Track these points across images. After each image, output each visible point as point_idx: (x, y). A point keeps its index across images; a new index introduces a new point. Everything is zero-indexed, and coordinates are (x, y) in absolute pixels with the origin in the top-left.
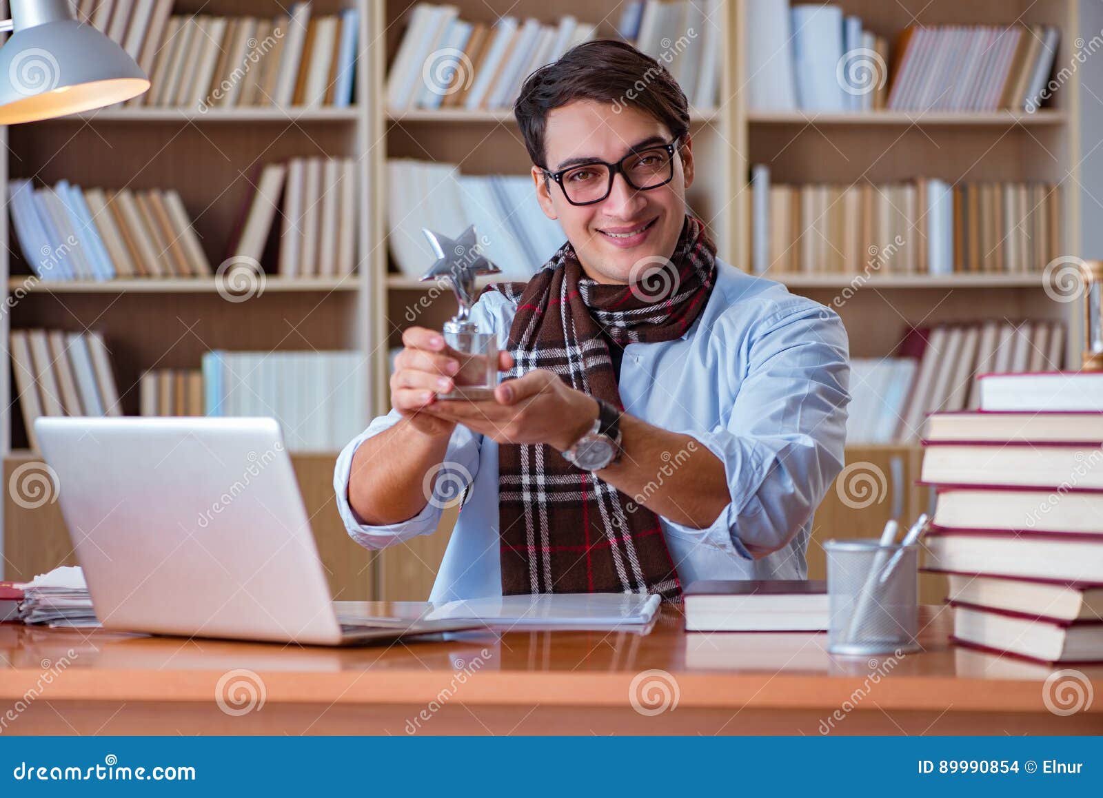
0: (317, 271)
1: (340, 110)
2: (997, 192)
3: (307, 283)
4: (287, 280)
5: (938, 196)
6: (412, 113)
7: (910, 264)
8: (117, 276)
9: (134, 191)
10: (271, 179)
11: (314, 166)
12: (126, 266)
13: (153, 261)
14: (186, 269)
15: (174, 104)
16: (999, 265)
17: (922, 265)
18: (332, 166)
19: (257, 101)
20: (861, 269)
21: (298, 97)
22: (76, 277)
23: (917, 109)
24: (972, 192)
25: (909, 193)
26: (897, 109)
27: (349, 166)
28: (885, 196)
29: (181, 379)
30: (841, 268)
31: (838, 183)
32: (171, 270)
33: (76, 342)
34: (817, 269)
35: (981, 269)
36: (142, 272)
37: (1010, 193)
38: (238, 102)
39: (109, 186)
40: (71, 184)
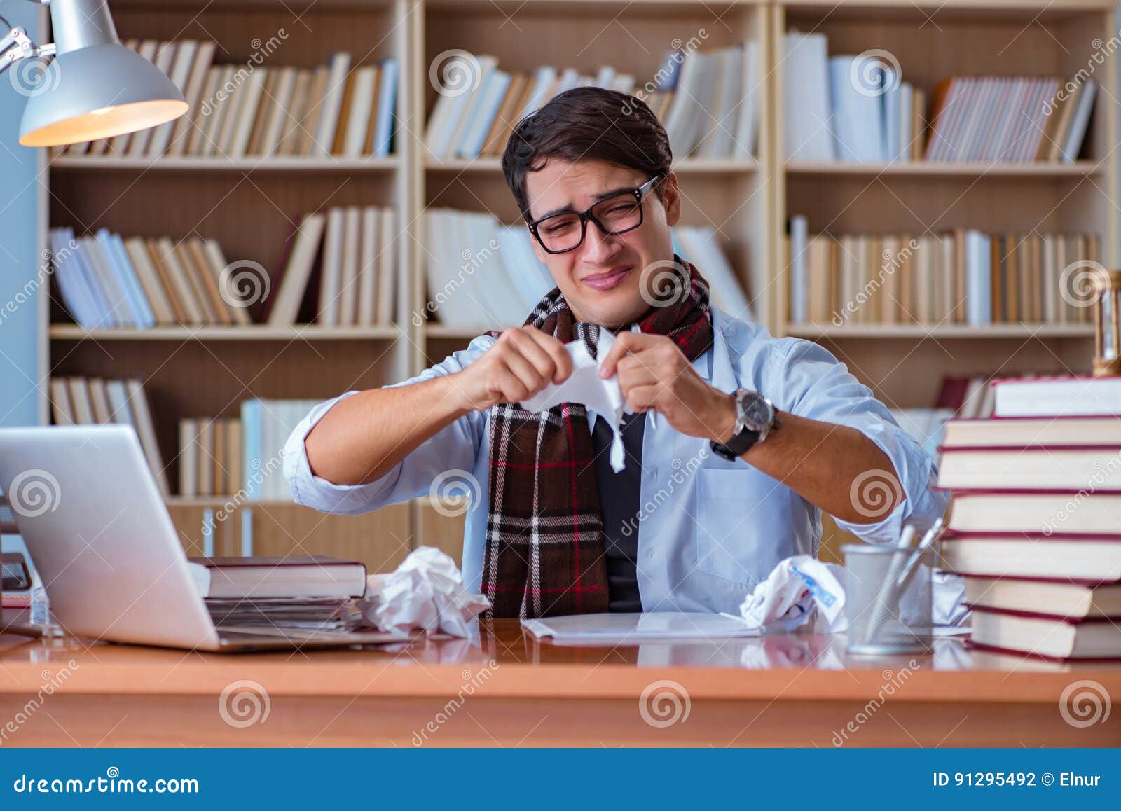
0: (356, 320)
1: (379, 159)
2: (1035, 242)
3: (347, 331)
4: (327, 328)
5: (976, 246)
6: (451, 163)
7: (948, 315)
8: (157, 324)
9: (174, 240)
10: (310, 228)
11: (353, 215)
12: (166, 314)
13: (192, 308)
14: (226, 317)
15: (214, 153)
16: (1037, 314)
17: (960, 315)
18: (371, 215)
19: (296, 150)
20: (899, 319)
21: (337, 146)
22: (116, 325)
23: (955, 159)
24: (1010, 242)
25: (947, 243)
26: (935, 158)
27: (388, 216)
28: (923, 247)
29: (220, 427)
30: (879, 319)
31: (876, 233)
32: (211, 319)
33: (116, 389)
34: (855, 318)
35: (1019, 319)
36: (181, 319)
37: (1049, 243)
38: (277, 151)
39: (149, 235)
40: (112, 233)
